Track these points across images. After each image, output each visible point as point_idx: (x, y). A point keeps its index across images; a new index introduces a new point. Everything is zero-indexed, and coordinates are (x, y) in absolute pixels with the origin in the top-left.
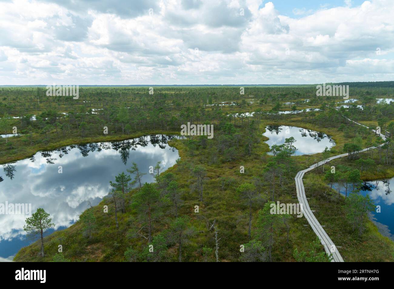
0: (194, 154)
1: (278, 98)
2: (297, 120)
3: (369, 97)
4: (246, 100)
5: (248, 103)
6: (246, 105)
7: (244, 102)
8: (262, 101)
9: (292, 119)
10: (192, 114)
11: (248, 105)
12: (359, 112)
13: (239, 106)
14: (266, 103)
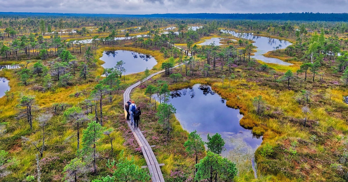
0: (27, 83)
1: (115, 26)
2: (129, 45)
3: (183, 25)
4: (87, 28)
5: (88, 31)
6: (86, 33)
7: (84, 30)
8: (101, 29)
9: (126, 44)
10: (27, 43)
11: (88, 32)
12: (176, 36)
13: (79, 33)
14: (104, 31)
